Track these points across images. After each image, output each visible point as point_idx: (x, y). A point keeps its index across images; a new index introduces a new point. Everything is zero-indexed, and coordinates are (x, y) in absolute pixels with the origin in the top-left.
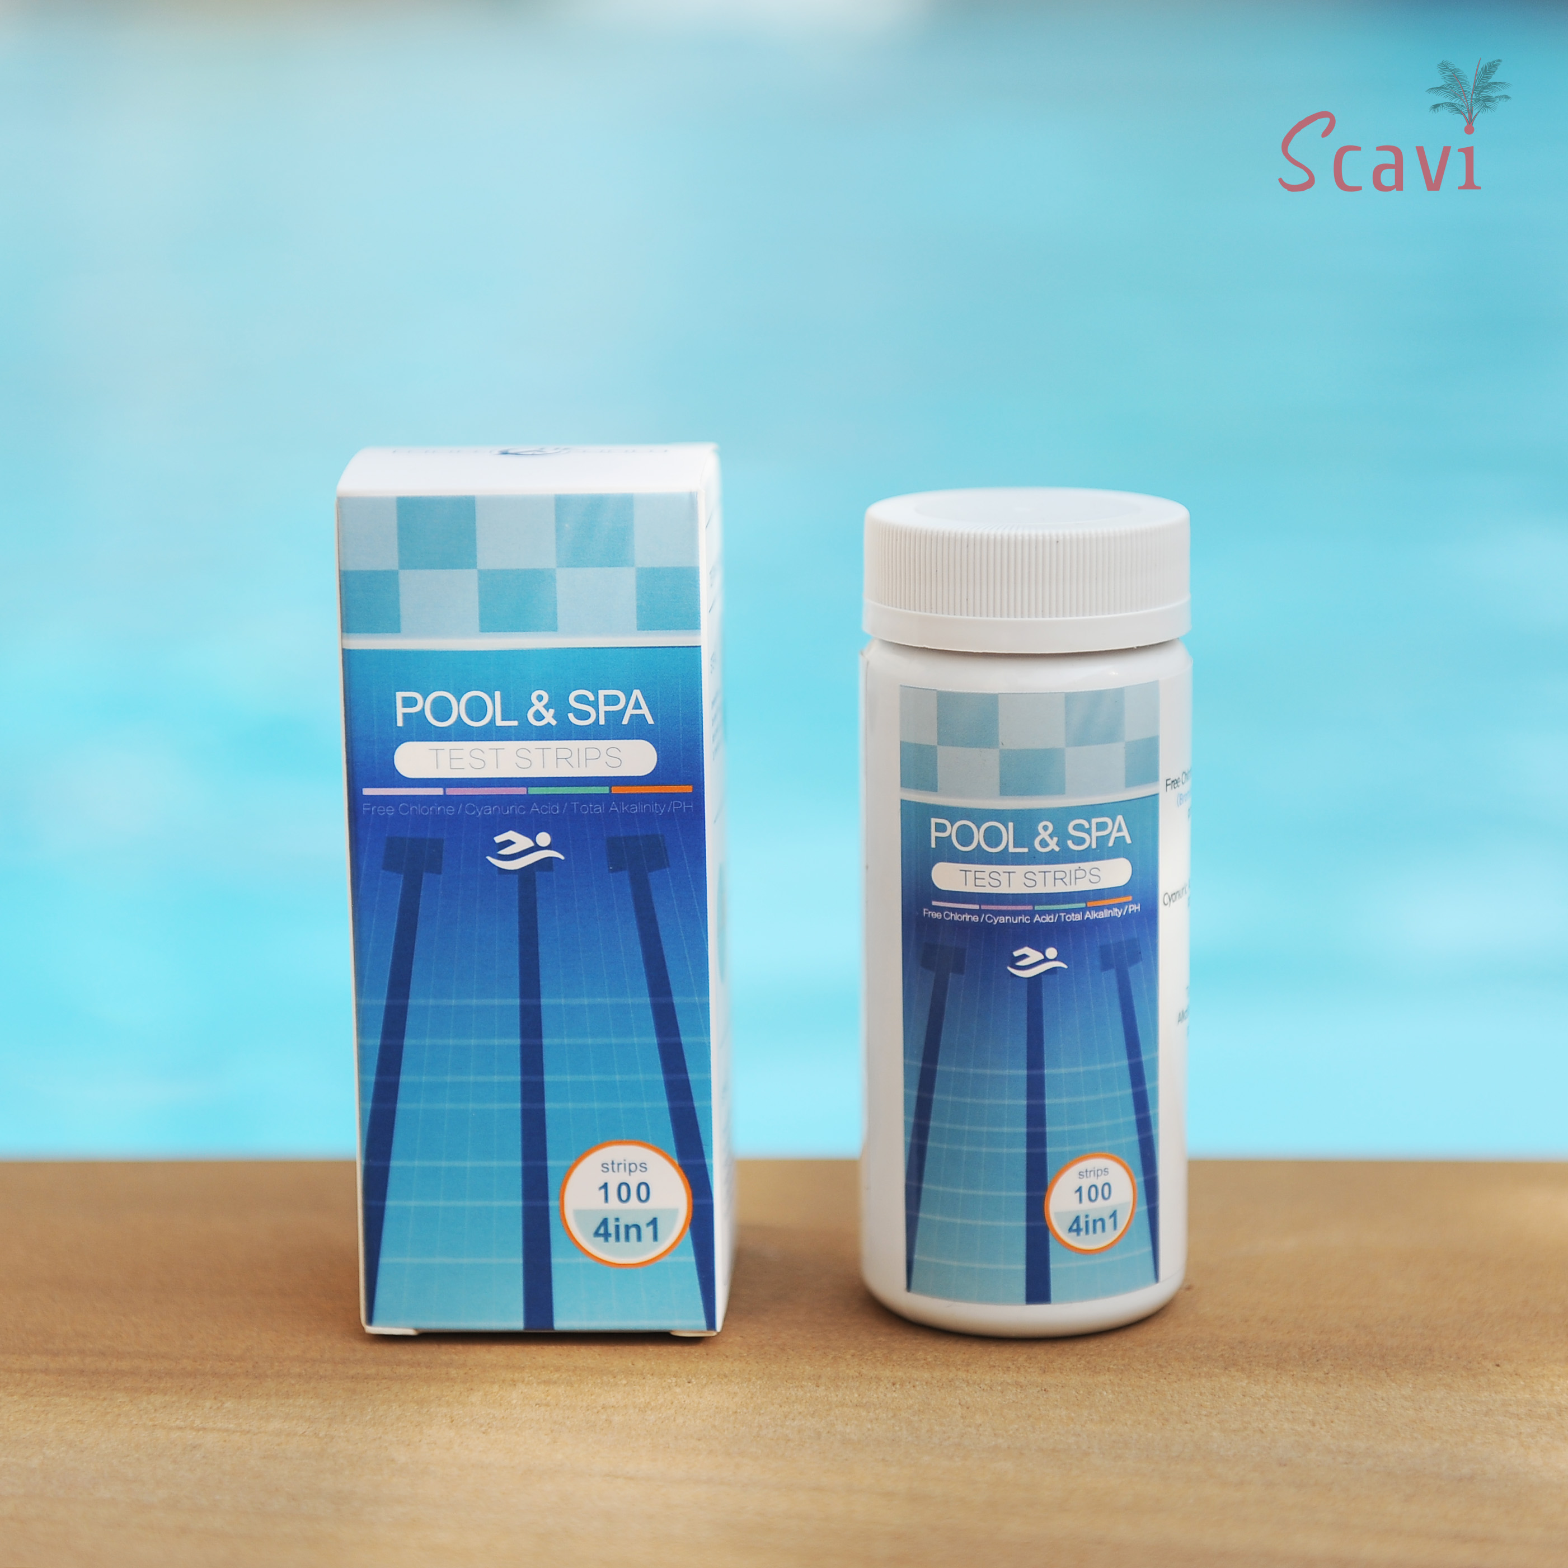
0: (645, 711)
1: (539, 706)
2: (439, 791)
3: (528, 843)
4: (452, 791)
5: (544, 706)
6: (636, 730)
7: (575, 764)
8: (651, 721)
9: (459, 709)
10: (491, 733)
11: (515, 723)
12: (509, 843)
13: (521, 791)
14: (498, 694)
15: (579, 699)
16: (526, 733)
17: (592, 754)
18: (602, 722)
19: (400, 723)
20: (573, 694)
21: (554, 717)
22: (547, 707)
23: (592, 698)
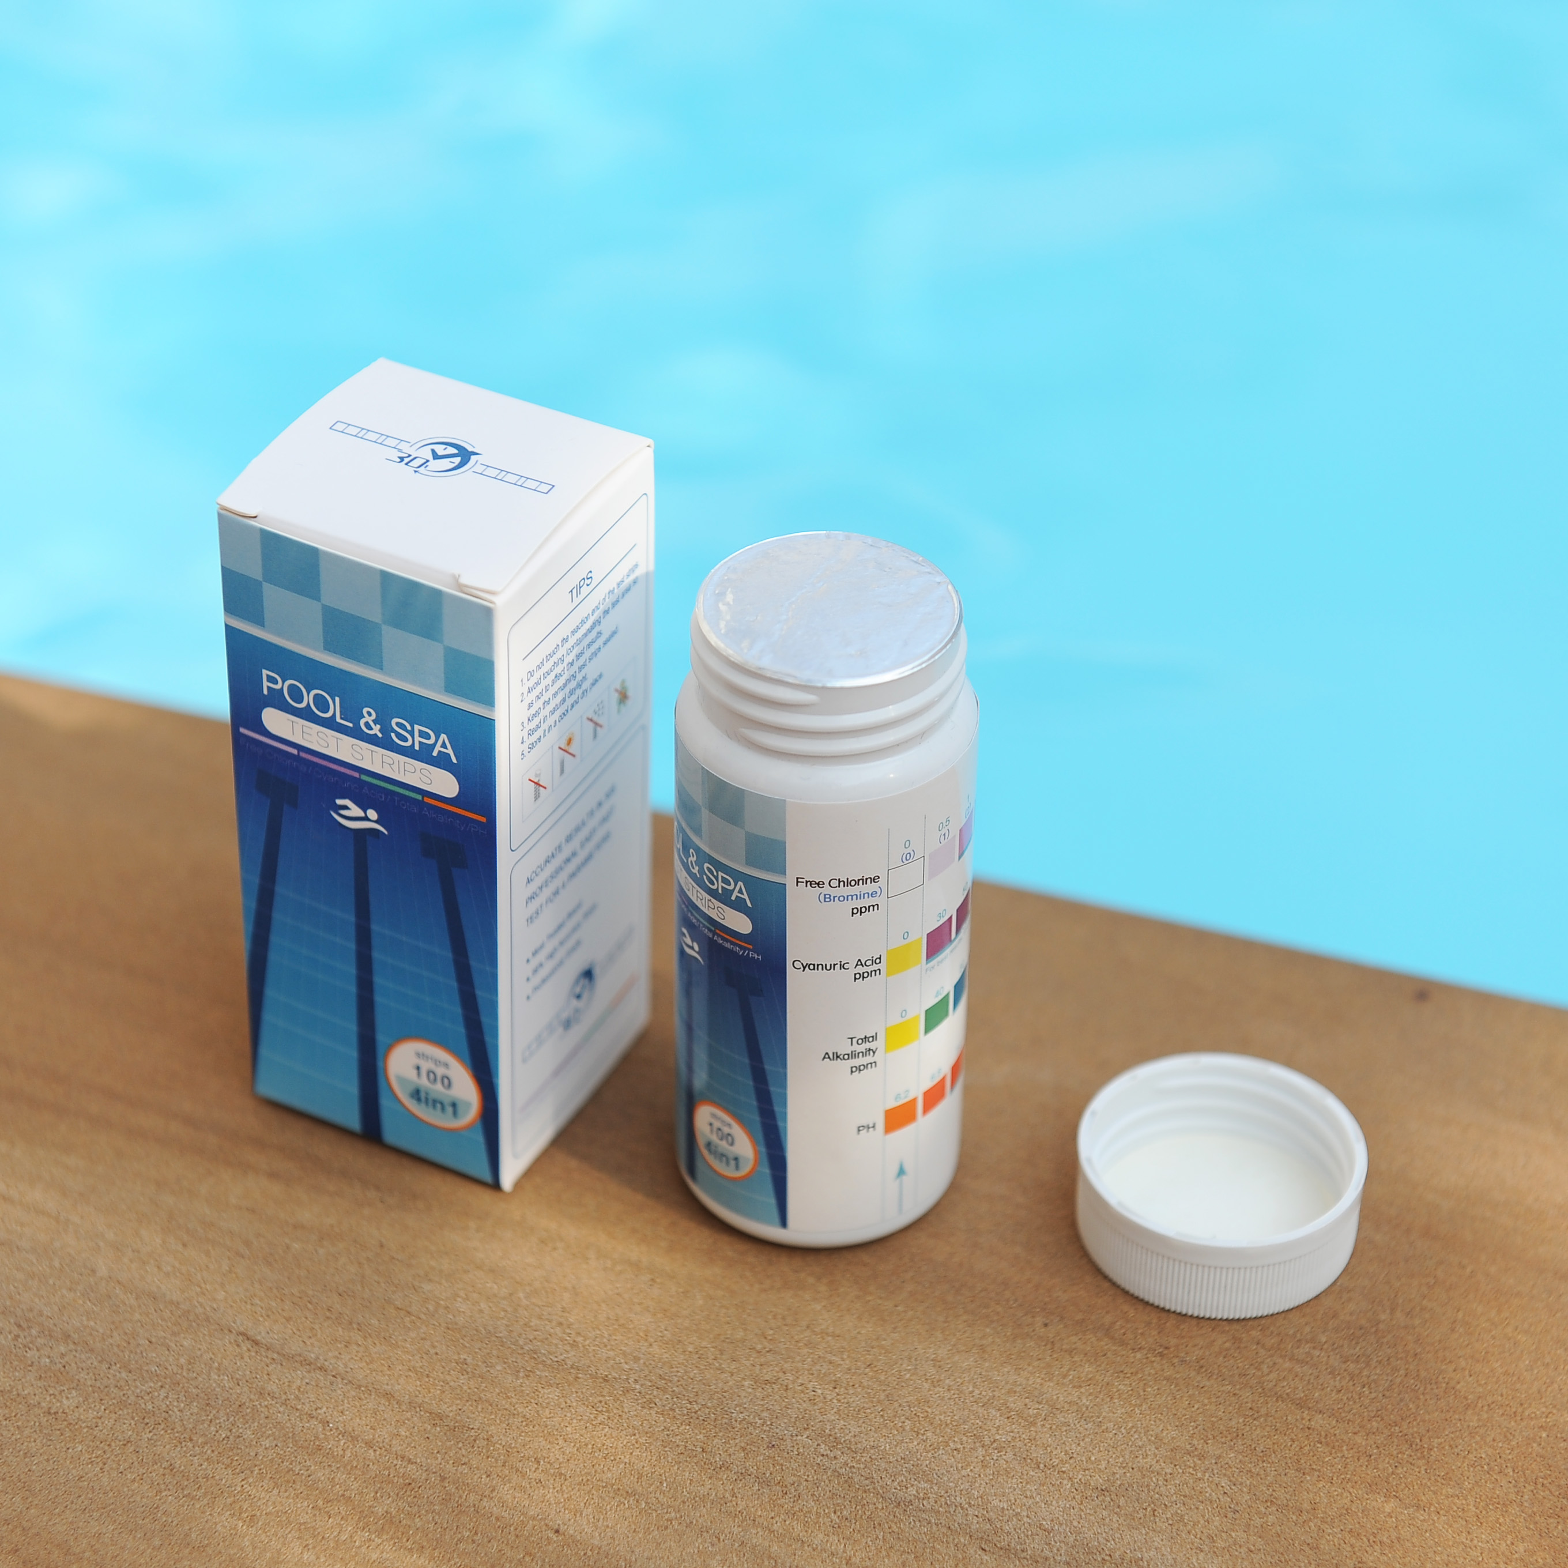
0: (450, 751)
1: (370, 719)
2: (295, 752)
3: (360, 813)
4: (303, 755)
5: (373, 721)
6: (441, 762)
7: (396, 769)
8: (454, 761)
9: (308, 699)
10: (330, 724)
11: (351, 725)
12: (346, 808)
13: (356, 775)
14: (337, 699)
15: (398, 724)
16: (356, 733)
17: (408, 767)
18: (417, 747)
19: (265, 692)
20: (394, 721)
21: (380, 731)
22: (375, 722)
23: (409, 728)
